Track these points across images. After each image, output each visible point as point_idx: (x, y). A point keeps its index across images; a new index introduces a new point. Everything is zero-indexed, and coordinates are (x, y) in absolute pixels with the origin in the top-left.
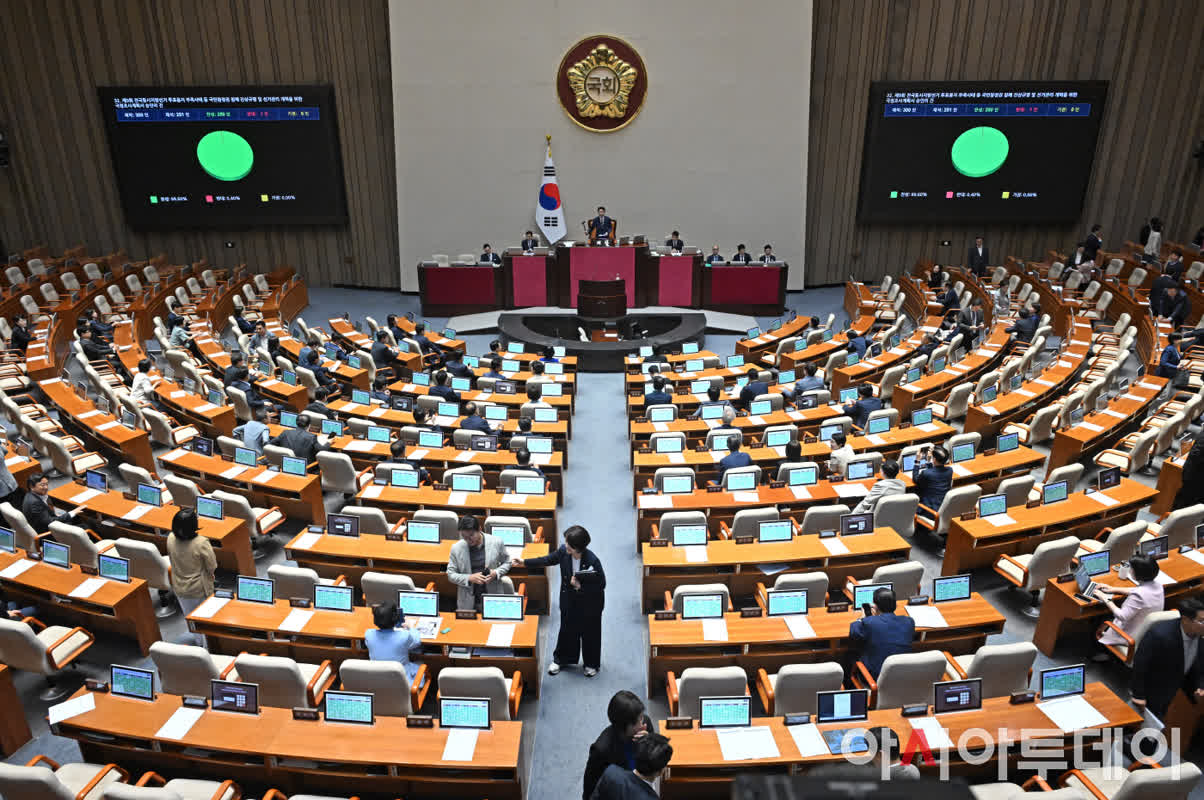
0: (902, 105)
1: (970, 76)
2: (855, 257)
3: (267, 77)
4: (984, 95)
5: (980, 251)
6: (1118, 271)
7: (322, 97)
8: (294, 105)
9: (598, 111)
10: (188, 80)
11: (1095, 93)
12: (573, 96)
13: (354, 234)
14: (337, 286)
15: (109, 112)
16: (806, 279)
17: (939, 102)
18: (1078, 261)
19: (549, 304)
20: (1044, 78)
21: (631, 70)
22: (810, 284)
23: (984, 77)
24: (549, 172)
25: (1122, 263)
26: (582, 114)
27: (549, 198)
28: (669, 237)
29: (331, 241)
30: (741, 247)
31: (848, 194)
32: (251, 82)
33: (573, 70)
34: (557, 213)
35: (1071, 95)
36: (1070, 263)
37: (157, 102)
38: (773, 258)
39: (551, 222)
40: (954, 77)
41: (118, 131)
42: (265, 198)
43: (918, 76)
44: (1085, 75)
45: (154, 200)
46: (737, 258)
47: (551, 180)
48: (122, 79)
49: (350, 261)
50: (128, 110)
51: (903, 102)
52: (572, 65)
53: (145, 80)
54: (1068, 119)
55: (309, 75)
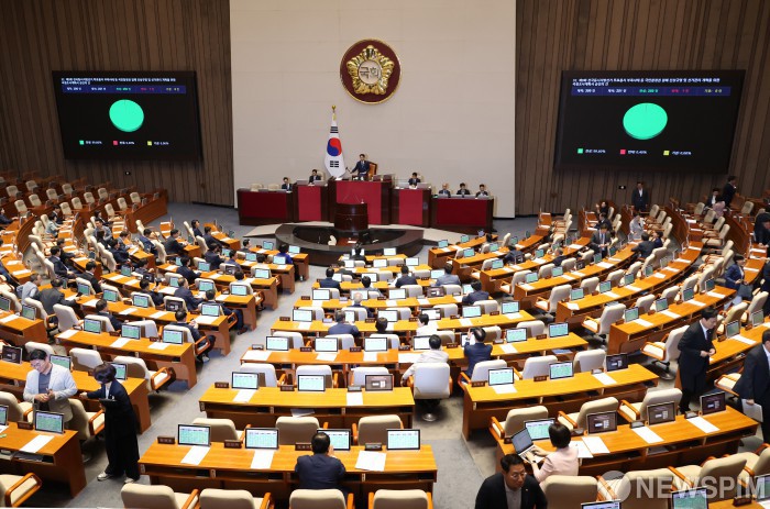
0: (585, 87)
1: (636, 66)
2: (553, 196)
3: (155, 66)
4: (647, 80)
5: (641, 193)
6: (749, 212)
7: (188, 79)
8: (170, 84)
9: (367, 90)
10: (107, 67)
11: (735, 80)
12: (351, 80)
13: (206, 168)
14: (194, 203)
15: (58, 87)
16: (517, 210)
17: (612, 85)
18: (713, 202)
19: (323, 220)
20: (694, 68)
21: (391, 63)
22: (521, 213)
23: (647, 66)
24: (334, 130)
25: (752, 204)
26: (357, 92)
27: (334, 148)
28: (411, 176)
29: (191, 173)
30: (462, 185)
31: (547, 150)
32: (145, 68)
33: (350, 63)
34: (339, 158)
35: (715, 80)
36: (709, 204)
37: (87, 81)
38: (486, 193)
39: (335, 164)
40: (624, 68)
41: (63, 99)
42: (150, 143)
43: (597, 67)
44: (726, 65)
45: (82, 142)
46: (459, 193)
47: (335, 136)
48: (68, 66)
49: (203, 186)
50: (70, 86)
51: (585, 85)
52: (350, 59)
53: (82, 67)
54: (713, 97)
55: (181, 64)
